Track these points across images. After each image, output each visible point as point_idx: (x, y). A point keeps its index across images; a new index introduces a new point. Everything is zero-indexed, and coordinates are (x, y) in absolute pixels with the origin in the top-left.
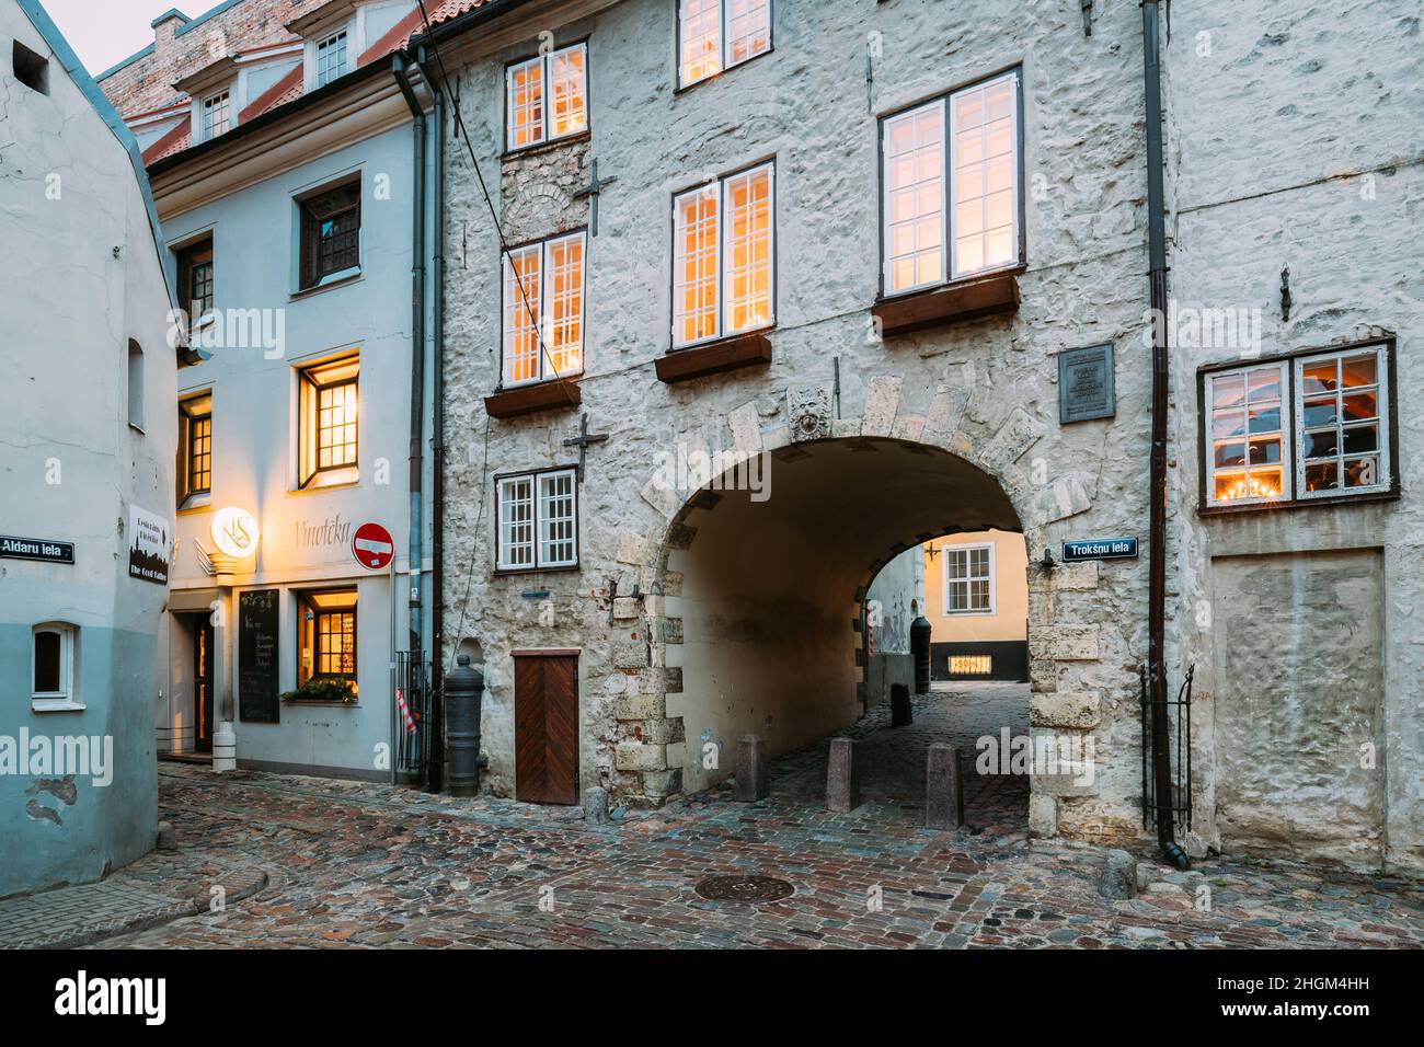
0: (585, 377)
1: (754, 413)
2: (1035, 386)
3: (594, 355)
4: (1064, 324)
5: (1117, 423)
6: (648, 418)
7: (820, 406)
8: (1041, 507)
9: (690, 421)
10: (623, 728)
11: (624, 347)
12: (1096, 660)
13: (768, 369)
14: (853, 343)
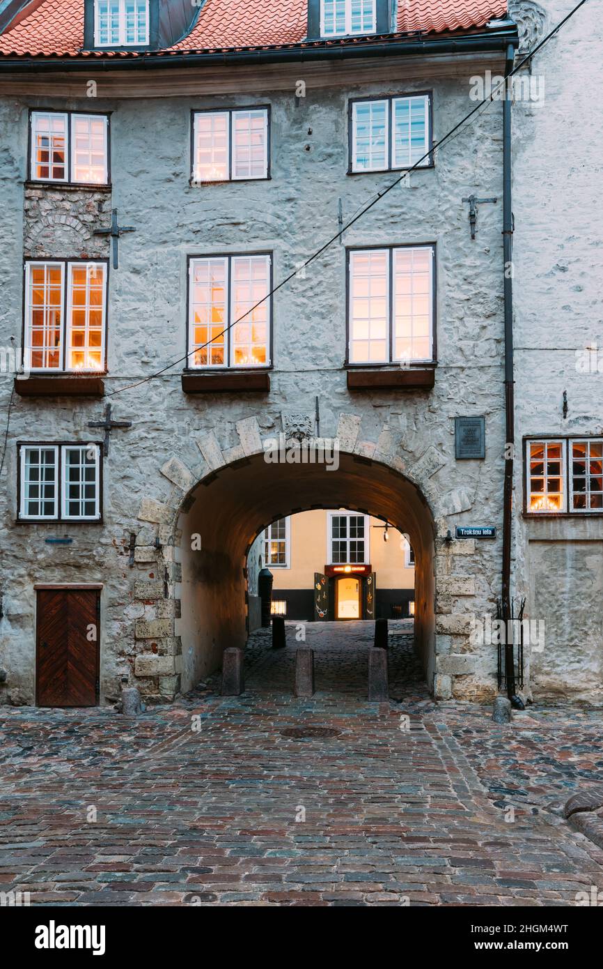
0: (108, 375)
1: (256, 425)
2: (442, 434)
3: (116, 361)
4: (458, 401)
5: (486, 462)
6: (168, 416)
7: (307, 427)
8: (445, 506)
9: (204, 423)
10: (140, 645)
11: (145, 359)
12: (473, 596)
13: (267, 396)
14: (328, 390)
